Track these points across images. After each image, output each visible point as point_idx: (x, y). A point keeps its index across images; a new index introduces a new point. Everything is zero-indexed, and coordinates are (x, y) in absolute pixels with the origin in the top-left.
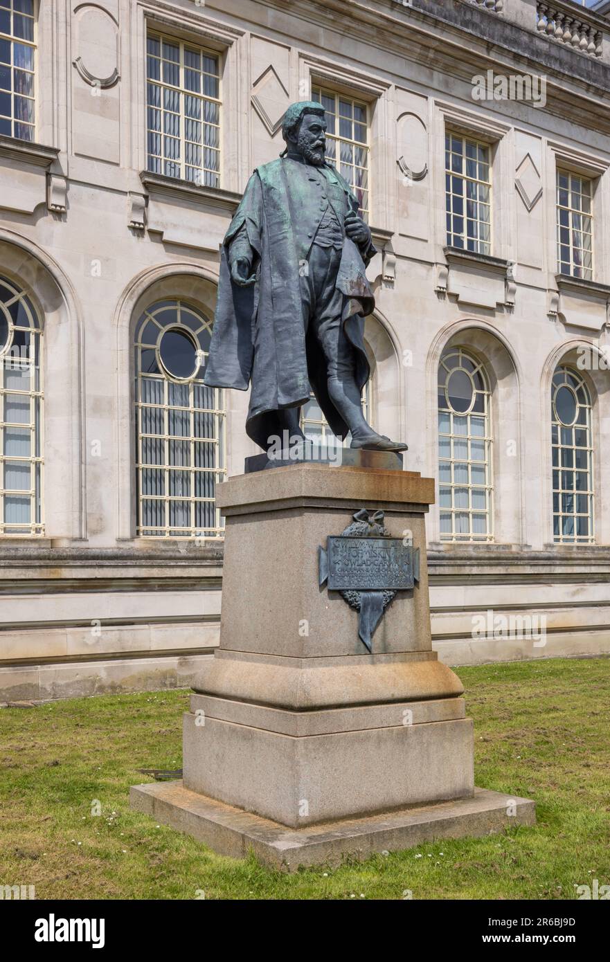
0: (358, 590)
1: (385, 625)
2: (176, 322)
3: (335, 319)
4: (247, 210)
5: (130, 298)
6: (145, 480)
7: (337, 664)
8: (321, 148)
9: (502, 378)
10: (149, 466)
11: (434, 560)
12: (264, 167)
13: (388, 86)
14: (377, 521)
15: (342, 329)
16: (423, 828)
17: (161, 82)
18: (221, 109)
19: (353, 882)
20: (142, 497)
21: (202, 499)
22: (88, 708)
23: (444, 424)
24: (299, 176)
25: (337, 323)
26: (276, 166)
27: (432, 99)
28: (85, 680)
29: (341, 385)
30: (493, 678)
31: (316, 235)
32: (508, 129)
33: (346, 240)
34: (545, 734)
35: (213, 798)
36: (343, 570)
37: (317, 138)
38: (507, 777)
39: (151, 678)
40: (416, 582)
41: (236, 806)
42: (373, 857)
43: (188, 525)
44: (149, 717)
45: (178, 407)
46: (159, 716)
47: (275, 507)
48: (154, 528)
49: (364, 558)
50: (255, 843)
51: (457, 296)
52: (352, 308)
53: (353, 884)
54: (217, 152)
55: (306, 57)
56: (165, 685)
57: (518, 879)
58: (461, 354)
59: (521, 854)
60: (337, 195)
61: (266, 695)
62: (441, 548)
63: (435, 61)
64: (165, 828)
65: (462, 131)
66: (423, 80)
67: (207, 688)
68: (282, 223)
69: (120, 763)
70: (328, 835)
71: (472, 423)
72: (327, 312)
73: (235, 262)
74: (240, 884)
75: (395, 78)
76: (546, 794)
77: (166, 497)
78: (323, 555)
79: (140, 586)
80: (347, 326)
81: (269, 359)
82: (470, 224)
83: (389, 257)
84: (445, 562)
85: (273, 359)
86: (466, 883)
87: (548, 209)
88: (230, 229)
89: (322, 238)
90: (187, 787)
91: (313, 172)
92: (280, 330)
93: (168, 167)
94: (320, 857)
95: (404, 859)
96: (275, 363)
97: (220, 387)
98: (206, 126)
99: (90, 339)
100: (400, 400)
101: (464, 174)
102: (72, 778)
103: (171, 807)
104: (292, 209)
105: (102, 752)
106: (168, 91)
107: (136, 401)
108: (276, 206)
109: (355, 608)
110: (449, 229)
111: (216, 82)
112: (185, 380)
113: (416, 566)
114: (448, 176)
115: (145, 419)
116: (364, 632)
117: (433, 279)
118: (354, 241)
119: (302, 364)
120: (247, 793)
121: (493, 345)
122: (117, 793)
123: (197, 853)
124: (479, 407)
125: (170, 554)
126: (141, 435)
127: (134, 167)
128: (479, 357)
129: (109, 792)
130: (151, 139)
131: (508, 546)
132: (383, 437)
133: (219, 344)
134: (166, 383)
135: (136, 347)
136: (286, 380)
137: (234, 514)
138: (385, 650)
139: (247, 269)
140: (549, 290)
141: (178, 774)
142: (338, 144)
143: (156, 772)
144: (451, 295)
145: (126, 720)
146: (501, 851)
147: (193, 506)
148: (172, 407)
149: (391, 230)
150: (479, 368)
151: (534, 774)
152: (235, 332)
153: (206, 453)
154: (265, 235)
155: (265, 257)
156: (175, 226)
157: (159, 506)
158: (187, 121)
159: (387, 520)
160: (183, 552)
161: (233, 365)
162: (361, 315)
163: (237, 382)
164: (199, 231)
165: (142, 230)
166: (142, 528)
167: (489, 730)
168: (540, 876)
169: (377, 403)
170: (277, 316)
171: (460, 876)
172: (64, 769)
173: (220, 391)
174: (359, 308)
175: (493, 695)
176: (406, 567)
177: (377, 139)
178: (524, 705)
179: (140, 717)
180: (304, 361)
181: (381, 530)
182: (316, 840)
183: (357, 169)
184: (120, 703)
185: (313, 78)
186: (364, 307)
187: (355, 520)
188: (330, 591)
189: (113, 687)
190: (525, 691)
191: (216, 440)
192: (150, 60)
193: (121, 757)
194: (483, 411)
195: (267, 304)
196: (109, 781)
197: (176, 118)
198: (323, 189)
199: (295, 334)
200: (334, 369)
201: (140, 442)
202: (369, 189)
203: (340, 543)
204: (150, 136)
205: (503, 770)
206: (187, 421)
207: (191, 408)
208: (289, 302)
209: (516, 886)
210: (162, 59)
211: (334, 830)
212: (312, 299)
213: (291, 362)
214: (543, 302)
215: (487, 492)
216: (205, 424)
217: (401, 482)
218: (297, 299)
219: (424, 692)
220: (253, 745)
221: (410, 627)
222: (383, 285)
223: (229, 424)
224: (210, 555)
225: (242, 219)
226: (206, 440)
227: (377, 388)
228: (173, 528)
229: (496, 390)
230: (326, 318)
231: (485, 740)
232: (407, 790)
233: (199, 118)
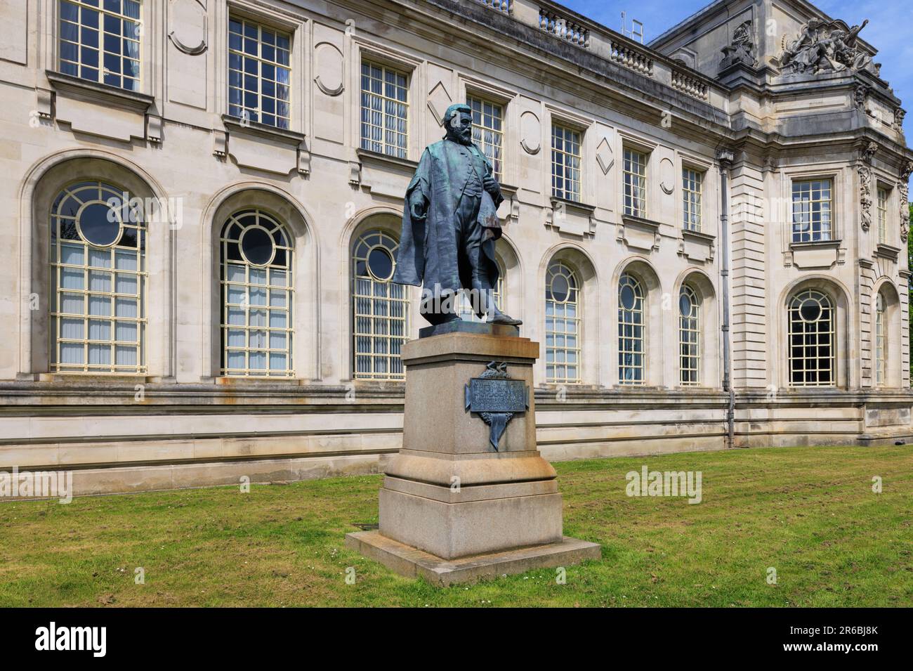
0: (489, 412)
1: (507, 434)
2: (379, 243)
3: (477, 241)
4: (421, 172)
5: (350, 229)
6: (358, 343)
7: (476, 459)
8: (468, 134)
9: (587, 280)
10: (361, 334)
11: (539, 395)
12: (432, 145)
13: (515, 95)
14: (502, 369)
15: (481, 247)
16: (529, 561)
17: (370, 92)
18: (408, 109)
19: (484, 593)
20: (357, 354)
21: (395, 355)
22: (322, 485)
23: (549, 309)
24: (454, 151)
25: (478, 244)
26: (440, 145)
27: (543, 103)
28: (320, 468)
29: (480, 283)
30: (579, 469)
31: (465, 188)
32: (592, 122)
33: (484, 192)
34: (610, 504)
35: (398, 541)
36: (480, 399)
37: (466, 128)
38: (584, 530)
39: (362, 467)
40: (527, 408)
41: (412, 546)
42: (497, 579)
43: (386, 371)
44: (359, 491)
45: (379, 298)
46: (366, 491)
47: (438, 360)
48: (364, 373)
49: (494, 392)
50: (423, 569)
51: (559, 228)
52: (487, 235)
53: (484, 595)
54: (406, 136)
55: (463, 76)
56: (371, 472)
57: (588, 592)
58: (561, 265)
59: (591, 578)
60: (478, 163)
61: (431, 477)
62: (547, 387)
63: (546, 79)
64: (368, 560)
65: (562, 123)
66: (538, 91)
67: (394, 473)
68: (443, 181)
69: (340, 519)
70: (468, 564)
71: (567, 308)
72: (472, 237)
73: (413, 206)
74: (413, 594)
75: (520, 90)
76: (609, 541)
77: (372, 354)
78: (468, 390)
79: (356, 410)
80: (485, 246)
81: (435, 266)
82: (567, 182)
83: (515, 203)
84: (549, 396)
85: (437, 267)
86: (555, 595)
87: (618, 172)
88: (410, 185)
89: (469, 191)
90: (382, 535)
91: (463, 149)
92: (441, 248)
93: (374, 146)
94: (463, 578)
95: (517, 579)
96: (438, 269)
97: (407, 284)
98: (398, 120)
99: (324, 255)
100: (521, 293)
101: (564, 150)
102: (310, 528)
103: (371, 546)
104: (449, 171)
105: (329, 512)
106: (374, 98)
107: (354, 293)
108: (440, 170)
109: (487, 423)
110: (553, 185)
111: (406, 91)
112: (384, 281)
113: (527, 398)
114: (553, 152)
115: (359, 305)
116: (493, 439)
117: (543, 217)
118: (489, 192)
119: (456, 270)
120: (419, 537)
121: (582, 259)
122: (338, 538)
123: (386, 575)
124: (572, 298)
125: (374, 389)
126: (356, 315)
127: (353, 146)
128: (572, 267)
129: (332, 537)
130: (363, 128)
131: (590, 386)
132: (507, 316)
133: (403, 257)
134: (372, 282)
135: (353, 259)
136: (446, 280)
137: (413, 364)
138: (507, 450)
139: (421, 210)
140: (618, 224)
141: (376, 526)
142: (483, 131)
143: (363, 525)
144: (554, 227)
145: (345, 493)
146: (578, 576)
147: (389, 360)
148: (376, 297)
149: (517, 186)
150: (572, 274)
151: (601, 528)
152: (413, 250)
153: (397, 326)
154: (432, 189)
155: (433, 202)
156: (379, 183)
157: (367, 360)
158: (387, 116)
159: (509, 368)
160: (383, 389)
161: (412, 271)
162: (492, 238)
163: (414, 281)
164: (394, 186)
165: (357, 186)
166: (357, 373)
167: (574, 501)
168: (602, 591)
169: (507, 294)
170: (440, 240)
171: (552, 590)
172: (305, 523)
173: (407, 287)
174: (492, 235)
175: (578, 480)
176: (520, 398)
177: (508, 128)
178: (598, 486)
179: (354, 491)
180: (457, 268)
181: (505, 374)
182: (461, 567)
183: (495, 147)
184: (342, 482)
185: (467, 90)
186: (495, 234)
187: (488, 368)
188: (472, 413)
189: (338, 473)
190: (599, 477)
191: (404, 318)
192: (363, 78)
193: (340, 516)
194: (575, 301)
195: (434, 232)
196: (333, 530)
197: (379, 115)
198: (469, 159)
199: (451, 251)
200: (476, 273)
201: (356, 319)
202: (503, 160)
203: (478, 383)
204: (363, 126)
205: (582, 526)
206: (386, 306)
207: (388, 298)
208: (447, 231)
209: (587, 597)
210: (371, 77)
211: (473, 561)
212: (462, 229)
213: (449, 269)
214: (614, 232)
215: (577, 352)
216: (397, 309)
217: (518, 344)
218: (452, 229)
219: (531, 476)
220: (422, 509)
221: (523, 435)
222: (511, 221)
223: (412, 308)
224: (399, 390)
225: (418, 178)
226: (398, 318)
227: (507, 286)
228: (376, 374)
229: (583, 288)
230: (471, 241)
231: (572, 507)
232: (520, 537)
233: (394, 114)
